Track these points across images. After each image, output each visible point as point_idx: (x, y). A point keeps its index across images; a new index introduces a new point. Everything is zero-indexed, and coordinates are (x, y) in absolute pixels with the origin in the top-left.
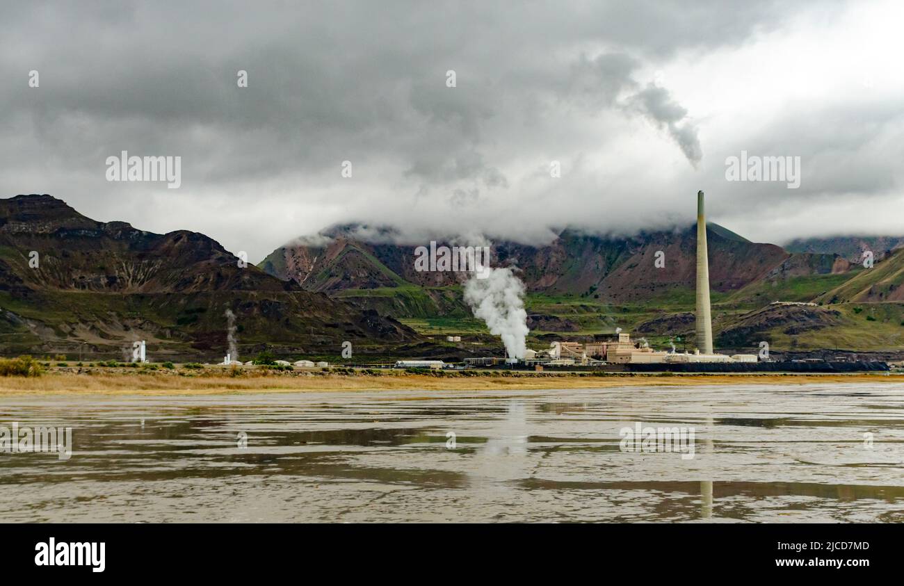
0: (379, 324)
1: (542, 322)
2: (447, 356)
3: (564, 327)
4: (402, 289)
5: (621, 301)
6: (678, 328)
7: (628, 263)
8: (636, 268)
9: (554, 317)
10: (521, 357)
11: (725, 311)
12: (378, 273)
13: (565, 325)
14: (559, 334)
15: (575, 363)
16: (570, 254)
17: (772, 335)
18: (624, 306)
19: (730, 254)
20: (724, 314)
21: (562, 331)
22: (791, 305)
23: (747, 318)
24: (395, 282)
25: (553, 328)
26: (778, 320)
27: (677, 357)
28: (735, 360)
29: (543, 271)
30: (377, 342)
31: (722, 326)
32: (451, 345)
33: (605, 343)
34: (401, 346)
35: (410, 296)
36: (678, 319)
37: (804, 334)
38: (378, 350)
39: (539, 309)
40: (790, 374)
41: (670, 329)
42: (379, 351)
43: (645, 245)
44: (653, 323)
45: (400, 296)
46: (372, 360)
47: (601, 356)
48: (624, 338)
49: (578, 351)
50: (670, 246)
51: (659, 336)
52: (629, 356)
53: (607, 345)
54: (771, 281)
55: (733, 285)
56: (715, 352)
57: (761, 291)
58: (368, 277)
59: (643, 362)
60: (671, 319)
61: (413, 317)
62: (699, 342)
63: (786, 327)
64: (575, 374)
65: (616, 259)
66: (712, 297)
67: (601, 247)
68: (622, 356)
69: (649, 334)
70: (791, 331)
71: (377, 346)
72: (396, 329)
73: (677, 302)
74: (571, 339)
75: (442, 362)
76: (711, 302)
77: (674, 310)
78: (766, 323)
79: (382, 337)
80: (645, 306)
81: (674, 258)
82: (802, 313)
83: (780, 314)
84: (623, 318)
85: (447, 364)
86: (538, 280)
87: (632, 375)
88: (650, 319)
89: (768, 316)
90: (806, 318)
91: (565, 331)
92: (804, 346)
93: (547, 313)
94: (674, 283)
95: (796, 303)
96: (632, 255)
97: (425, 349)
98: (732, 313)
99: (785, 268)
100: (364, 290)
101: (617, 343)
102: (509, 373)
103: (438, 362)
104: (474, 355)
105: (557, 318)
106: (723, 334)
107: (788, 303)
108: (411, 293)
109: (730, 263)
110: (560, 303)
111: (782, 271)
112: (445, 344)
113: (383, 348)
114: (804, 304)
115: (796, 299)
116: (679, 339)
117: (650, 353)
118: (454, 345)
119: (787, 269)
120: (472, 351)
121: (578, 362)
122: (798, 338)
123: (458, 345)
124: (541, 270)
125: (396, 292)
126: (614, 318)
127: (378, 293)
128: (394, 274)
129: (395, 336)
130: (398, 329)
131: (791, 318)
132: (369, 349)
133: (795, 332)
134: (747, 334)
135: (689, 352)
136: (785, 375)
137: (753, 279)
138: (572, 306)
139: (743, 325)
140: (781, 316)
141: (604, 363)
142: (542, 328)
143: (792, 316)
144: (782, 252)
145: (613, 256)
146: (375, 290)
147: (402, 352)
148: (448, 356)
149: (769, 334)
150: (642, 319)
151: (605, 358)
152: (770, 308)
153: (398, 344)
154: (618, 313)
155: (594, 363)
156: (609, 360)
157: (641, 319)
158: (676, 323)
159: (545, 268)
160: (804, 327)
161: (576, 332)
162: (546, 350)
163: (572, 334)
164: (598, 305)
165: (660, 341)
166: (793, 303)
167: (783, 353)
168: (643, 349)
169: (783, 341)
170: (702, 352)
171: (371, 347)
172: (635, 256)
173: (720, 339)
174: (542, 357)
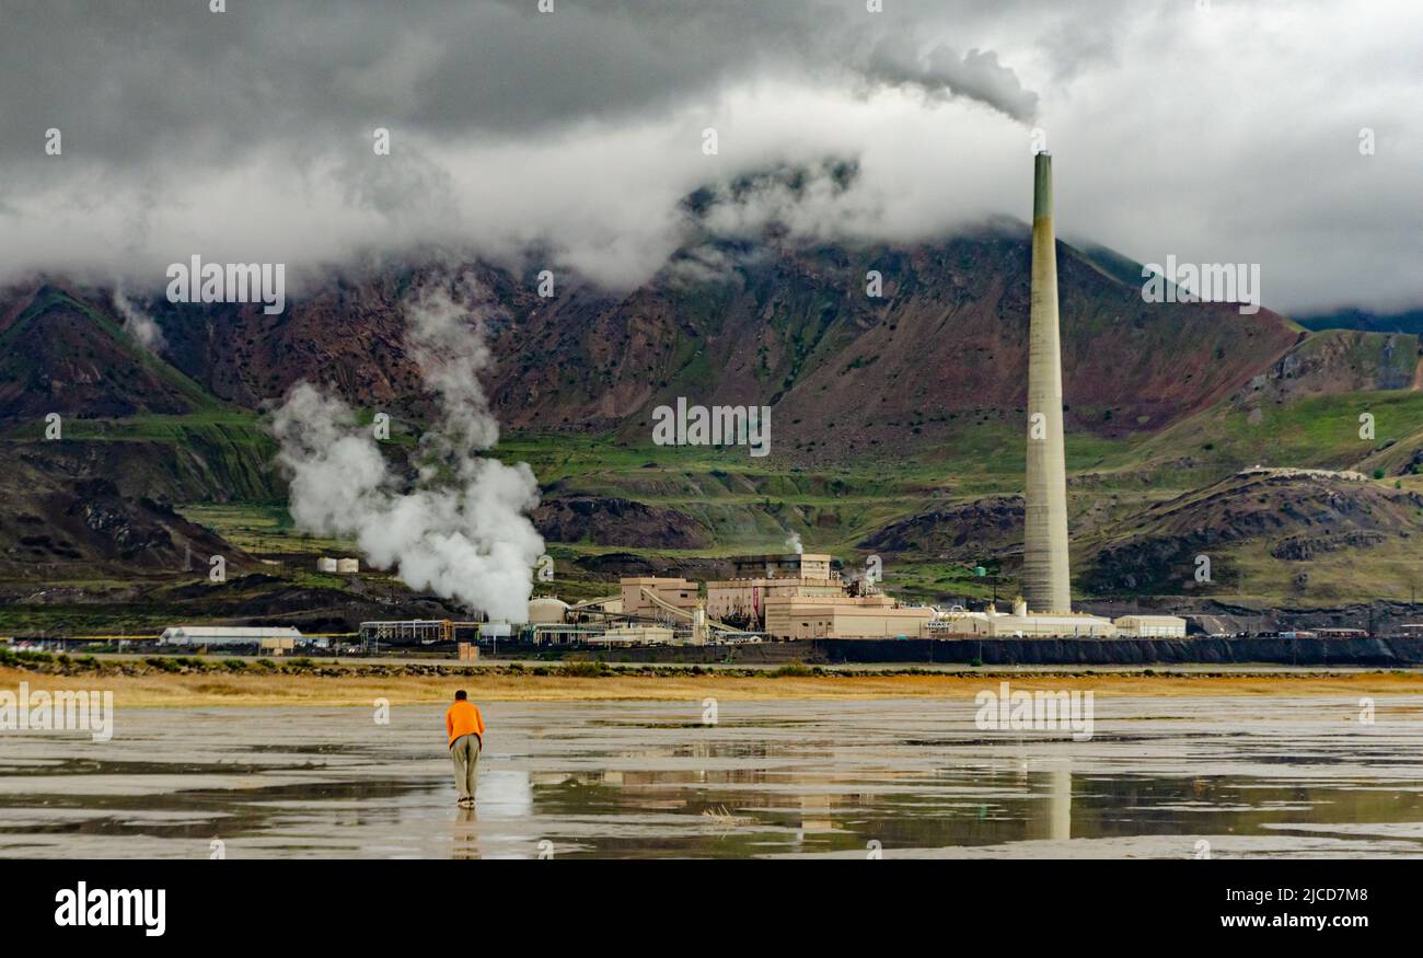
0: (121, 522)
1: (602, 520)
2: (312, 615)
3: (661, 535)
4: (203, 420)
5: (827, 462)
6: (982, 538)
7: (847, 355)
8: (873, 367)
9: (634, 505)
10: (521, 618)
11: (1114, 492)
12: (133, 372)
13: (664, 529)
14: (645, 553)
15: (675, 637)
16: (687, 326)
17: (1239, 562)
18: (834, 475)
19: (1136, 332)
20: (1113, 502)
21: (656, 546)
22: (1293, 478)
23: (1172, 513)
24: (184, 398)
25: (632, 538)
26: (1255, 518)
27: (964, 622)
28: (1124, 632)
29: (608, 373)
30: (112, 573)
31: (1104, 534)
32: (328, 584)
33: (760, 582)
34: (180, 584)
35: (225, 441)
36: (982, 512)
37: (1326, 559)
38: (115, 596)
39: (594, 481)
40: (1164, 669)
41: (959, 541)
42: (119, 598)
43: (897, 302)
44: (913, 523)
45: (197, 440)
46: (97, 624)
47: (748, 620)
48: (816, 566)
49: (685, 602)
50: (969, 305)
51: (928, 561)
52: (827, 618)
53: (767, 588)
54: (1247, 409)
55: (1143, 420)
56: (1076, 608)
57: (1215, 437)
58: (100, 384)
59: (866, 637)
60: (965, 514)
61: (233, 500)
62: (1033, 579)
63: (1278, 539)
64: (520, 668)
65: (817, 340)
66: (1071, 454)
67: (776, 305)
68: (806, 619)
69: (899, 555)
70: (1292, 551)
71: (111, 584)
72: (167, 534)
73: (983, 466)
74: (674, 571)
75: (296, 633)
76: (1068, 468)
77: (975, 489)
78: (1225, 526)
79: (127, 557)
80: (897, 477)
81: (980, 340)
82: (1323, 499)
83: (1262, 501)
84: (831, 512)
85: (310, 637)
86: (593, 398)
87: (697, 671)
88: (905, 513)
89: (1229, 507)
90: (1334, 514)
91: (667, 546)
92: (1326, 591)
93: (617, 494)
94: (978, 412)
95: (1309, 472)
96: (860, 330)
97: (250, 595)
98: (1133, 497)
99: (1286, 372)
100: (90, 421)
101: (794, 581)
102: (305, 664)
103: (286, 631)
104: (390, 613)
105: (644, 508)
106: (1105, 557)
107: (1287, 472)
108: (227, 432)
109: (1136, 356)
110: (653, 465)
111: (1276, 382)
112: (311, 581)
113: (128, 590)
114: (1330, 473)
115: (1312, 460)
116: (982, 571)
117: (886, 610)
118: (337, 584)
119: (1289, 376)
120: (388, 601)
121: (684, 635)
122: (1310, 569)
123: (350, 583)
124: (601, 368)
125: (185, 429)
126: (807, 509)
127: (132, 430)
128: (179, 375)
129: (163, 555)
130: (176, 537)
131: (1294, 515)
132: (87, 592)
133: (1304, 553)
134: (1170, 559)
135: (999, 609)
136: (1148, 673)
137: (1195, 404)
138: (688, 475)
139: (1161, 532)
140: (1266, 507)
141: (755, 639)
142: (602, 538)
143: (1297, 508)
144: (1280, 327)
145: (809, 335)
146: (122, 421)
147: (185, 601)
148: (315, 616)
149: (1233, 558)
150: (884, 514)
151: (761, 623)
152: (1238, 484)
153: (175, 577)
154: (818, 495)
155: (729, 637)
156: (770, 629)
157: (881, 514)
158: (976, 528)
159: (614, 364)
160: (1328, 537)
161: (696, 547)
162: (597, 601)
163: (682, 555)
164: (762, 472)
165: (928, 577)
166: (1299, 472)
167: (1268, 613)
168: (868, 599)
169: (1270, 580)
170: (1035, 607)
171: (95, 585)
172: (871, 334)
173: (1094, 573)
174: (584, 619)
